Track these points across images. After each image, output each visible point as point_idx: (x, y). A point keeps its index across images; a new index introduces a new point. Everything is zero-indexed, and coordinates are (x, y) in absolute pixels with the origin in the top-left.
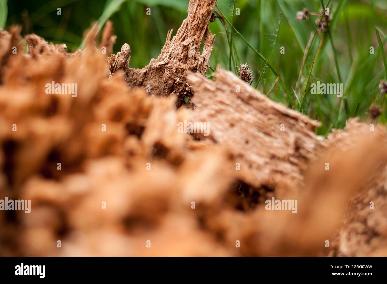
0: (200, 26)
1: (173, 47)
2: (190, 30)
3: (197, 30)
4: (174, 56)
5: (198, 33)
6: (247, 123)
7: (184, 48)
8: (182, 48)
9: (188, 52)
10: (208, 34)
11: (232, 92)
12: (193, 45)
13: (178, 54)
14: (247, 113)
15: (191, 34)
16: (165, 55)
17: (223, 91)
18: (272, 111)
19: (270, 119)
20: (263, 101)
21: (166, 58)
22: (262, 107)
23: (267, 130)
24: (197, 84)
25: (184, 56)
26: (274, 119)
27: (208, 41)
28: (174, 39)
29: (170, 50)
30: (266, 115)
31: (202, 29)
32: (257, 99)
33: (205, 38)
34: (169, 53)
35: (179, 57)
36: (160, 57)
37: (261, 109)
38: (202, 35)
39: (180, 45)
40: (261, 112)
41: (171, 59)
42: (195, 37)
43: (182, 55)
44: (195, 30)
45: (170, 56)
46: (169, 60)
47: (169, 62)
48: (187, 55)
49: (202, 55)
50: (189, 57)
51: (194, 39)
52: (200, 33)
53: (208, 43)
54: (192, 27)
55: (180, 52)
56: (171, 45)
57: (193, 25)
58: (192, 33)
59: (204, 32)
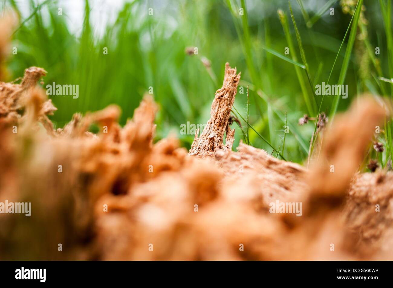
0: (222, 122)
1: (201, 142)
2: (214, 126)
3: (220, 126)
4: (202, 148)
5: (221, 128)
6: (269, 181)
7: (210, 141)
8: (208, 140)
9: (214, 144)
10: (229, 130)
11: (254, 159)
12: (218, 137)
13: (206, 146)
14: (269, 174)
15: (215, 130)
16: (194, 148)
17: (246, 159)
18: (289, 170)
19: (288, 177)
20: (280, 164)
21: (196, 150)
22: (280, 169)
23: (287, 185)
24: (225, 157)
25: (211, 146)
26: (291, 176)
27: (229, 135)
28: (201, 136)
29: (199, 145)
30: (284, 174)
31: (224, 124)
32: (275, 163)
33: (226, 133)
34: (198, 146)
35: (207, 148)
36: (191, 151)
37: (279, 170)
38: (224, 130)
39: (207, 139)
40: (280, 173)
41: (200, 151)
42: (219, 131)
43: (209, 146)
44: (218, 125)
45: (199, 148)
46: (198, 151)
47: (198, 153)
48: (213, 146)
49: (226, 145)
50: (215, 146)
51: (218, 133)
52: (223, 128)
53: (229, 137)
54: (215, 123)
55: (207, 144)
56: (199, 141)
57: (216, 122)
58: (216, 128)
59: (225, 127)
